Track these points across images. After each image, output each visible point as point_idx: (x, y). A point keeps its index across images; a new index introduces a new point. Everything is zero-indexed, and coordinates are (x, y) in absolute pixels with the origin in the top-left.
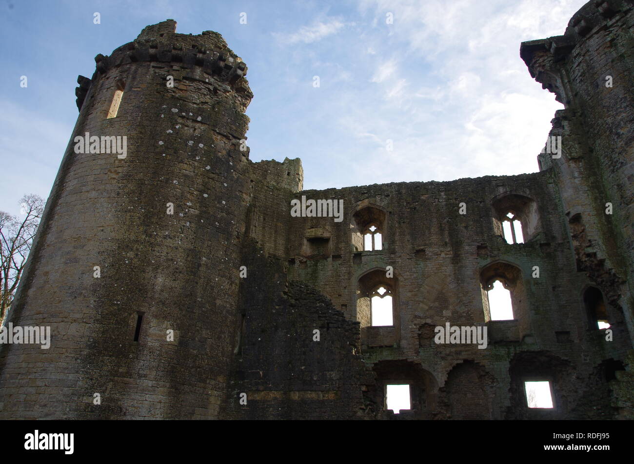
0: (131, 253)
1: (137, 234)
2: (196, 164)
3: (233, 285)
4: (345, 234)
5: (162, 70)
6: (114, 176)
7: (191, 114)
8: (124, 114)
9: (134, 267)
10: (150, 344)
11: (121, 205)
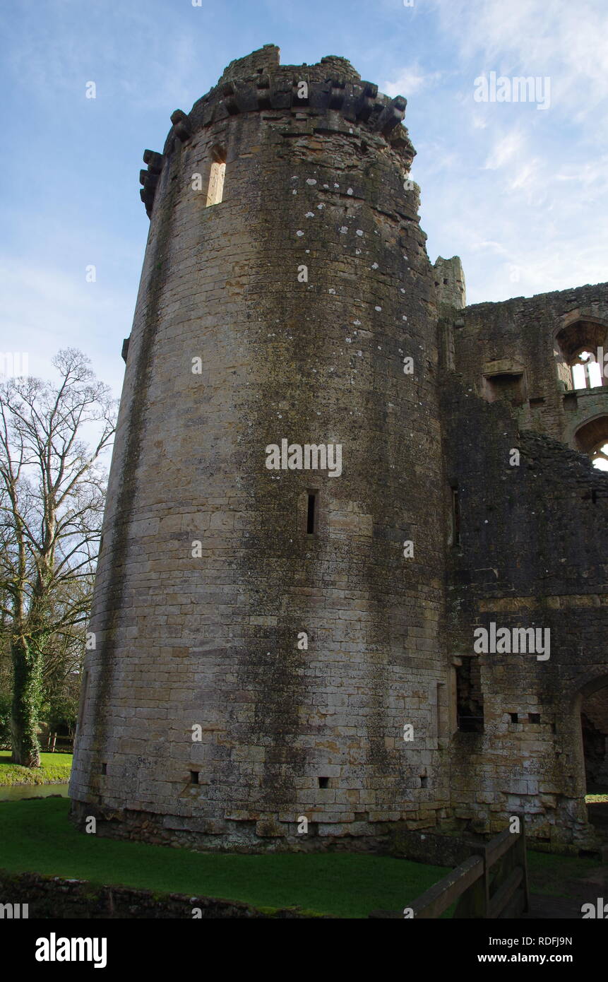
0: (285, 403)
1: (287, 374)
2: (357, 261)
3: (434, 442)
4: (547, 365)
5: (279, 122)
6: (237, 290)
7: (337, 185)
8: (235, 195)
9: (292, 423)
10: (333, 536)
11: (257, 333)
